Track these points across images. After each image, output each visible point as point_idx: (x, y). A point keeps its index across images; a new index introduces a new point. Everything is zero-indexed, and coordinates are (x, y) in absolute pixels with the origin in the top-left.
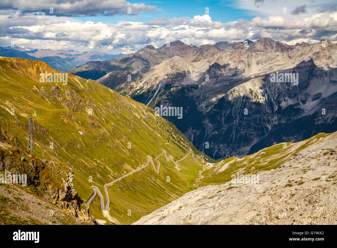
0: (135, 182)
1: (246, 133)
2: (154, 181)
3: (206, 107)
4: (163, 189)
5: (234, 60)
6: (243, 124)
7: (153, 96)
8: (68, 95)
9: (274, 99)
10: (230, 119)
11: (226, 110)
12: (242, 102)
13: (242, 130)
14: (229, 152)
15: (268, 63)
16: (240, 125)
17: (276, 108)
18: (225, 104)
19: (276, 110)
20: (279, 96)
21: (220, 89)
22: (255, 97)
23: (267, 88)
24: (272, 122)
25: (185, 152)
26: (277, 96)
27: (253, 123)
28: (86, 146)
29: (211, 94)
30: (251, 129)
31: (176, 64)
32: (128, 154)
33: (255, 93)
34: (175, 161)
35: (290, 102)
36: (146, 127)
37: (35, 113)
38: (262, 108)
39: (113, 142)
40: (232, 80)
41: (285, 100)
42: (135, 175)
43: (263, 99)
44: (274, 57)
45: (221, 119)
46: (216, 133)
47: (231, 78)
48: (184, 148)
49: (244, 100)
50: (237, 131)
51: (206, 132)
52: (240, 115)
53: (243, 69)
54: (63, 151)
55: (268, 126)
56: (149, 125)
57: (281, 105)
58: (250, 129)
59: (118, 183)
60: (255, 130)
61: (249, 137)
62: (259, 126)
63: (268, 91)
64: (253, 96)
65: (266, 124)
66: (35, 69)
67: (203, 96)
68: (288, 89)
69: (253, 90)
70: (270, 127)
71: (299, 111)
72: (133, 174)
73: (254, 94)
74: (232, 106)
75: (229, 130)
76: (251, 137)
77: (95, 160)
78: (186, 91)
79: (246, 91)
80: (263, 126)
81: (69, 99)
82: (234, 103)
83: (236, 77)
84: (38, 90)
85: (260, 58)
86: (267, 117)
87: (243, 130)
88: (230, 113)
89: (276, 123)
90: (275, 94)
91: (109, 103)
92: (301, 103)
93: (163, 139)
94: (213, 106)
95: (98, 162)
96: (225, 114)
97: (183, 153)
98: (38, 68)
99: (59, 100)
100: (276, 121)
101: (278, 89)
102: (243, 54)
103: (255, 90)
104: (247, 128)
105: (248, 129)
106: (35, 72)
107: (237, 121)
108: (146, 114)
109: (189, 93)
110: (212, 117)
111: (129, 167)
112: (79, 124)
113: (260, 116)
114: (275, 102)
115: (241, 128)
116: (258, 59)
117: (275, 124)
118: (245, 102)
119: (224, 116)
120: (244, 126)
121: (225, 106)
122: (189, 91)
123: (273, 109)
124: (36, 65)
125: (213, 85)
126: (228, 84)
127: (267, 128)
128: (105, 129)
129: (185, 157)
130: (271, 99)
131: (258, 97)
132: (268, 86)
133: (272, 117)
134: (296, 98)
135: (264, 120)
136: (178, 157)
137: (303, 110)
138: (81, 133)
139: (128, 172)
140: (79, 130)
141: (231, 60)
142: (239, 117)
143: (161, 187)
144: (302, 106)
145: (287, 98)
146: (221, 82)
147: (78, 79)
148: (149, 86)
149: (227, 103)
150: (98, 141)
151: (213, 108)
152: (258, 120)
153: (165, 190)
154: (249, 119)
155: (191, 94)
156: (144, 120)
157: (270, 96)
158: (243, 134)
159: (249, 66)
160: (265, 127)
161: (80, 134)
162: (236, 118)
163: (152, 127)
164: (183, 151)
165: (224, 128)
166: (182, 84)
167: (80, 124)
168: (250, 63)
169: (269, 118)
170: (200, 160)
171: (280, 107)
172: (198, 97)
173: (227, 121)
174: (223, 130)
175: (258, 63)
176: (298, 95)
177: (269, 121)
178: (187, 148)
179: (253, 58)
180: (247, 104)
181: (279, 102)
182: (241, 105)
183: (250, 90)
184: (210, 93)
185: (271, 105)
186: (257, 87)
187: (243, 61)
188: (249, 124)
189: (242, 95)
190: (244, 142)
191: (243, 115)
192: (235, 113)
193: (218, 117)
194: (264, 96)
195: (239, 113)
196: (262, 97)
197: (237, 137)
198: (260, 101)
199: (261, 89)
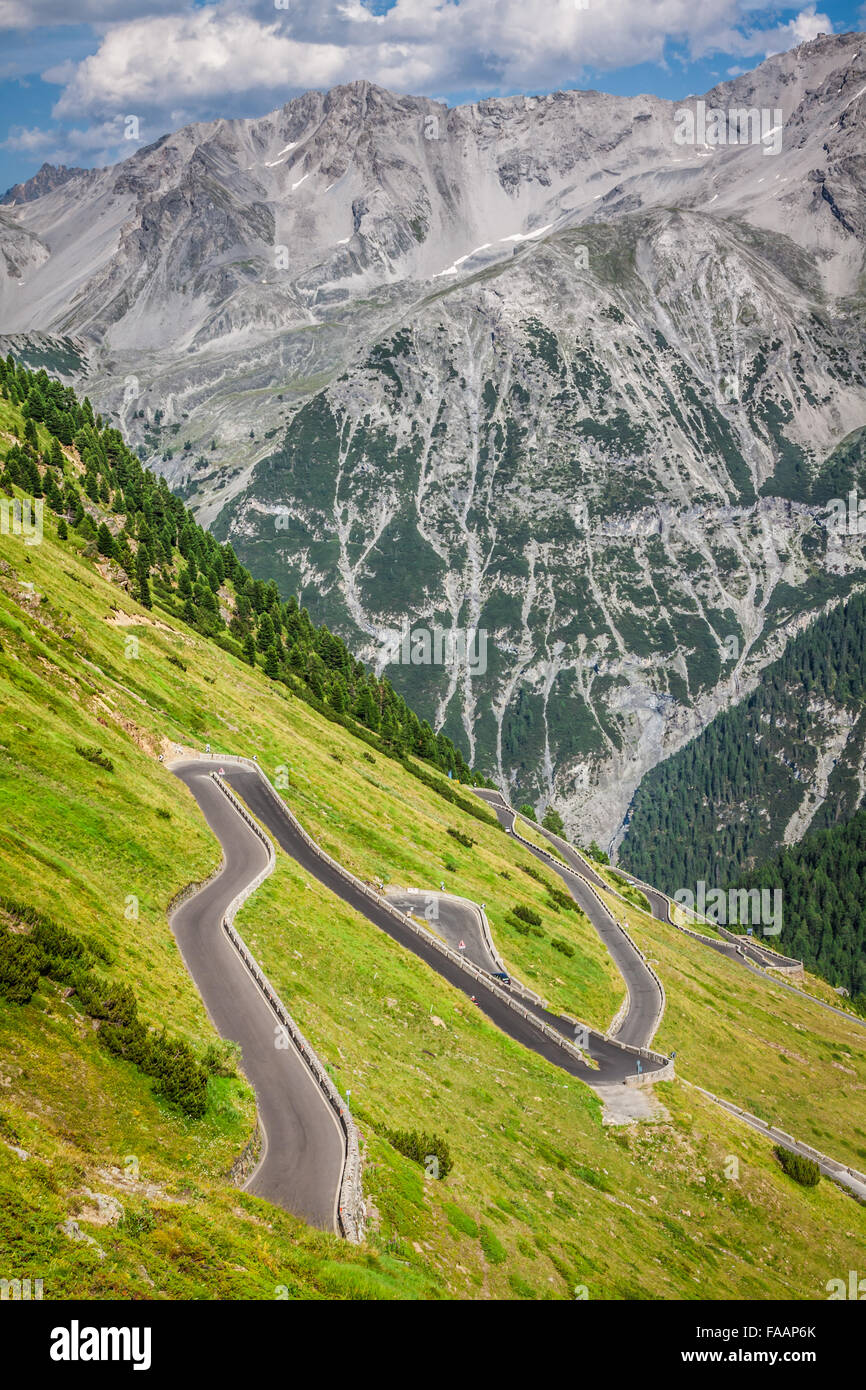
1: (566, 679)
5: (327, 161)
6: (528, 601)
11: (363, 504)
12: (485, 428)
13: (526, 652)
15: (583, 169)
16: (500, 612)
17: (761, 459)
18: (343, 458)
19: (766, 473)
20: (760, 365)
21: (266, 359)
22: (583, 380)
23: (661, 312)
24: (760, 568)
26: (745, 366)
27: (606, 589)
29: (197, 399)
30: (602, 642)
33: (581, 355)
38: (660, 467)
40: (342, 294)
41: (812, 401)
43: (650, 394)
44: (617, 127)
45: (333, 576)
47: (331, 286)
49: (499, 416)
50: (490, 663)
52: (492, 532)
53: (412, 217)
55: (729, 601)
57: (791, 434)
58: (590, 636)
60: (638, 646)
61: (601, 707)
62: (664, 613)
63: (672, 338)
64: (570, 378)
65: (710, 593)
68: (818, 318)
69: (556, 330)
70: (751, 619)
73: (567, 357)
74: (408, 461)
76: (614, 702)
79: (499, 338)
80: (688, 603)
82: (419, 442)
85: (518, 139)
86: (710, 532)
87: (540, 654)
88: (405, 521)
89: (793, 575)
90: (727, 354)
94: (244, 479)
96: (359, 535)
100: (784, 558)
101: (747, 316)
102: (389, 113)
103: (575, 331)
104: (568, 635)
105: (582, 641)
107: (475, 588)
113: (651, 529)
114: (743, 417)
115: (518, 641)
116: (503, 148)
117: (781, 587)
118: (512, 425)
119: (355, 552)
120: (538, 618)
121: (348, 468)
123: (738, 470)
125: (201, 338)
126: (314, 321)
127: (728, 623)
130: (705, 392)
131: (606, 384)
132: (667, 295)
133: (745, 531)
135: (691, 561)
141: (300, 163)
142: (486, 545)
146: (260, 310)
149: (357, 442)
151: (250, 492)
152: (644, 563)
154: (573, 556)
157: (699, 372)
158: (545, 690)
159: (445, 194)
160: (712, 614)
162: (459, 560)
168: (450, 177)
169: (728, 537)
171: (789, 454)
173: (386, 593)
175: (509, 175)
177: (728, 561)
179: (469, 141)
180: (531, 442)
181: (773, 417)
182: (484, 454)
183: (535, 328)
184: (190, 390)
185: (718, 439)
186: (586, 307)
187: (398, 164)
188: (575, 599)
189: (472, 373)
190: (563, 757)
191: (515, 534)
192: (444, 523)
193: (301, 560)
194: (649, 372)
195: (477, 519)
196: (634, 379)
197: (499, 713)
198: (633, 410)
199: (615, 317)
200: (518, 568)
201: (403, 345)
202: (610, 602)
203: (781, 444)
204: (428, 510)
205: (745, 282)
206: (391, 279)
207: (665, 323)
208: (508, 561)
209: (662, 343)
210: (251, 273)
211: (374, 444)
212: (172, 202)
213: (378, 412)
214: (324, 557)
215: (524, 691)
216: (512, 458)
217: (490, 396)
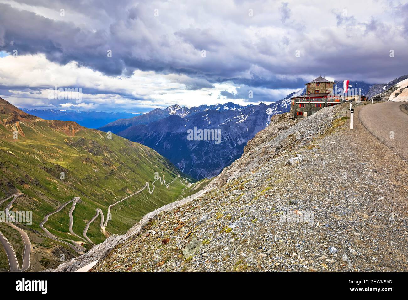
0: (133, 202)
2: (148, 200)
3: (193, 146)
4: (154, 204)
5: (209, 116)
7: (159, 140)
8: (91, 144)
9: (234, 140)
10: (207, 153)
11: (205, 148)
14: (207, 174)
16: (213, 156)
17: (235, 145)
19: (235, 146)
20: (236, 137)
22: (222, 139)
24: (233, 154)
25: (174, 177)
28: (98, 179)
31: (173, 119)
32: (130, 183)
34: (167, 183)
35: (243, 141)
36: (148, 161)
37: (62, 158)
38: (227, 146)
39: (119, 175)
41: (240, 140)
42: (133, 197)
45: (202, 153)
46: (199, 162)
48: (174, 174)
50: (212, 160)
51: (193, 162)
53: (215, 121)
54: (79, 184)
55: (230, 156)
56: (151, 161)
57: (238, 143)
58: (220, 158)
59: (119, 204)
60: (223, 159)
61: (220, 164)
62: (225, 157)
63: (230, 135)
66: (68, 127)
68: (242, 133)
70: (232, 157)
72: (133, 196)
75: (207, 160)
76: (221, 164)
77: (104, 189)
78: (180, 136)
80: (227, 156)
81: (92, 147)
82: (209, 143)
83: (211, 126)
84: (68, 142)
86: (230, 151)
87: (216, 160)
88: (208, 149)
89: (235, 154)
90: (234, 136)
91: (122, 148)
93: (160, 169)
94: (197, 145)
95: (106, 190)
96: (204, 150)
97: (173, 178)
98: (70, 126)
99: (84, 147)
100: (235, 153)
101: (236, 133)
102: (215, 112)
104: (218, 158)
106: (68, 129)
107: (212, 154)
108: (149, 153)
109: (182, 137)
110: (196, 152)
111: (130, 192)
112: (94, 164)
113: (225, 150)
115: (214, 158)
116: (224, 115)
120: (216, 157)
121: (204, 145)
122: (182, 136)
123: (233, 146)
124: (69, 124)
127: (230, 158)
128: (114, 166)
129: (174, 180)
132: (230, 131)
133: (233, 151)
134: (247, 139)
135: (228, 153)
136: (169, 181)
138: (96, 170)
139: (128, 195)
140: (94, 168)
142: (213, 151)
143: (153, 203)
145: (241, 139)
147: (100, 133)
148: (157, 134)
149: (205, 143)
150: (108, 175)
151: (197, 146)
152: (224, 153)
153: (155, 205)
154: (219, 152)
156: (147, 157)
157: (231, 138)
158: (216, 162)
159: (218, 119)
161: (94, 171)
162: (211, 152)
163: (152, 162)
164: (173, 177)
165: (204, 159)
166: (177, 132)
167: (96, 164)
169: (231, 151)
170: (184, 182)
171: (237, 144)
173: (205, 155)
174: (203, 160)
175: (224, 118)
176: (248, 137)
177: (231, 153)
178: (176, 174)
179: (221, 114)
181: (237, 141)
182: (214, 144)
185: (232, 144)
186: (224, 132)
187: (215, 117)
188: (219, 156)
190: (216, 168)
191: (215, 151)
192: (210, 149)
193: (200, 152)
194: (227, 138)
196: (226, 138)
197: (212, 164)
198: (225, 141)
199: (226, 133)
200: (215, 153)
202: (221, 156)
205: (236, 130)
206: (213, 127)
208: (214, 153)
209: (229, 135)
210: (202, 126)
214: (202, 152)
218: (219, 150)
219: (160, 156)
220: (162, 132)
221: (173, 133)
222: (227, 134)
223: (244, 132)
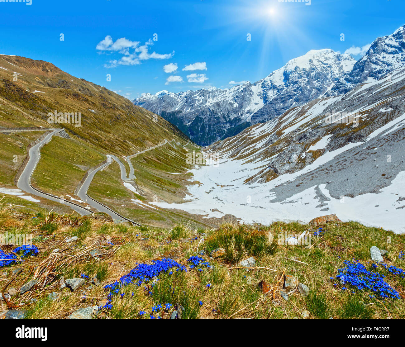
3: (188, 122)
5: (200, 95)
6: (211, 129)
10: (203, 128)
11: (201, 123)
12: (209, 117)
13: (211, 133)
16: (209, 131)
17: (228, 120)
21: (195, 112)
24: (227, 127)
25: (186, 141)
26: (227, 113)
28: (99, 122)
29: (190, 115)
31: (167, 99)
33: (216, 112)
34: (183, 145)
35: (235, 116)
38: (221, 120)
39: (131, 123)
40: (201, 106)
43: (220, 115)
45: (198, 128)
48: (185, 139)
50: (208, 134)
53: (206, 100)
55: (225, 129)
57: (230, 117)
58: (215, 132)
62: (220, 130)
64: (215, 114)
65: (223, 129)
67: (186, 116)
68: (233, 109)
70: (226, 130)
71: (240, 120)
72: (156, 148)
74: (204, 120)
75: (204, 134)
78: (175, 114)
79: (210, 111)
82: (204, 118)
86: (224, 125)
88: (203, 124)
89: (229, 128)
90: (226, 112)
92: (241, 116)
93: (170, 133)
96: (200, 125)
100: (229, 126)
101: (228, 109)
103: (215, 110)
113: (220, 124)
114: (227, 116)
118: (211, 117)
121: (200, 120)
122: (177, 114)
123: (226, 120)
127: (224, 131)
128: (120, 112)
129: (188, 144)
130: (224, 114)
131: (217, 114)
132: (222, 107)
133: (226, 124)
134: (237, 113)
135: (222, 127)
136: (183, 143)
137: (242, 120)
140: (90, 108)
144: (241, 117)
145: (232, 114)
150: (114, 119)
151: (192, 122)
152: (219, 127)
154: (214, 127)
155: (178, 116)
162: (207, 127)
166: (172, 110)
170: (197, 146)
171: (230, 119)
172: (183, 117)
177: (225, 127)
178: (187, 139)
181: (229, 116)
182: (209, 119)
183: (213, 110)
185: (225, 118)
186: (216, 108)
188: (214, 129)
189: (208, 113)
191: (210, 125)
192: (206, 124)
193: (196, 127)
194: (220, 113)
195: (208, 124)
199: (218, 109)
201: (203, 111)
202: (217, 130)
203: (229, 118)
204: (205, 123)
207: (222, 109)
208: (210, 127)
209: (222, 111)
211: (201, 118)
212: (188, 99)
213: (202, 116)
215: (211, 136)
216: (211, 119)
217: (209, 115)
218: (214, 125)
219: (167, 122)
220: (157, 111)
221: (168, 112)
222: (220, 110)
223: (235, 108)
